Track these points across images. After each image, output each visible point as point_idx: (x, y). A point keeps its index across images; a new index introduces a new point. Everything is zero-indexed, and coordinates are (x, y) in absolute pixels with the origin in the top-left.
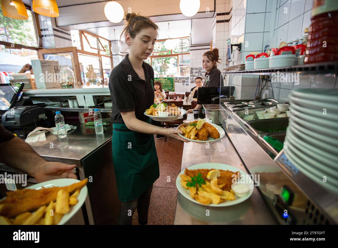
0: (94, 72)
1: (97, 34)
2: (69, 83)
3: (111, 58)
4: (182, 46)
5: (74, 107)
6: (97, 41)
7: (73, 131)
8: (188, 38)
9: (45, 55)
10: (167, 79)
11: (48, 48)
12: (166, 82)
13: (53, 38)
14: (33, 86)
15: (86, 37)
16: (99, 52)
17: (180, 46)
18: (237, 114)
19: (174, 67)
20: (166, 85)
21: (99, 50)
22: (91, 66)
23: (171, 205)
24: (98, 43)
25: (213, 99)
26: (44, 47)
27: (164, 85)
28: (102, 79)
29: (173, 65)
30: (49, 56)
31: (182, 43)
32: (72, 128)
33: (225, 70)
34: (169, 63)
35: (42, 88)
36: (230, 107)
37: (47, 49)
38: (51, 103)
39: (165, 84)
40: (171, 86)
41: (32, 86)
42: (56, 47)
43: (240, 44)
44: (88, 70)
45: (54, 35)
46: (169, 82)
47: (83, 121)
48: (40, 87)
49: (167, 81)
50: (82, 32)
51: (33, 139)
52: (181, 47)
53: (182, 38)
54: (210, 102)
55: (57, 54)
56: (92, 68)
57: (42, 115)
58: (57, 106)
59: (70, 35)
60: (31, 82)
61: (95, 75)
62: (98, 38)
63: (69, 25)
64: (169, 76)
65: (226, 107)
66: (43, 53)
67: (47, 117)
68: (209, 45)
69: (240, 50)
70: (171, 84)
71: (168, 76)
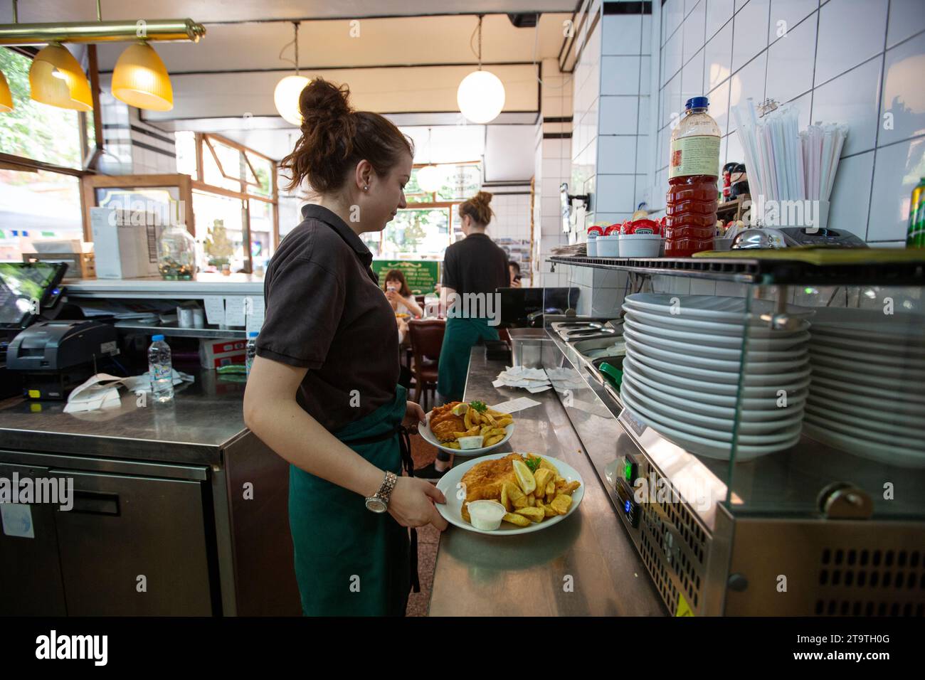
0: (226, 239)
1: (241, 143)
2: (184, 267)
3: (275, 204)
4: (462, 182)
5: (193, 326)
6: (241, 158)
7: (185, 387)
8: (478, 164)
9: (102, 191)
10: (420, 265)
11: (111, 174)
12: (418, 272)
13: (128, 147)
14: (85, 272)
15: (211, 148)
16: (243, 189)
17: (457, 182)
18: (575, 346)
19: (440, 232)
20: (417, 281)
21: (244, 184)
22: (221, 222)
23: (426, 585)
24: (242, 166)
25: (532, 317)
26: (99, 170)
27: (412, 281)
28: (247, 258)
29: (438, 228)
30: (111, 193)
31: (462, 176)
32: (184, 379)
33: (554, 252)
34: (428, 223)
35: (110, 277)
36: (564, 333)
37: (108, 175)
38: (131, 315)
39: (415, 279)
40: (430, 284)
41: (81, 272)
42: (133, 171)
43: (589, 195)
44: (212, 234)
45: (130, 142)
46: (426, 272)
47: (209, 364)
48: (107, 275)
49: (420, 270)
50: (202, 137)
51: (87, 403)
52: (459, 186)
53: (461, 164)
54: (524, 324)
55: (136, 189)
56: (221, 229)
57: (108, 344)
58: (146, 324)
59: (173, 142)
60: (82, 262)
61: (230, 246)
62: (243, 153)
63: (173, 120)
64: (426, 257)
65: (556, 333)
66: (96, 186)
67: (121, 351)
68: (529, 185)
69: (588, 209)
70: (431, 277)
71: (423, 257)
